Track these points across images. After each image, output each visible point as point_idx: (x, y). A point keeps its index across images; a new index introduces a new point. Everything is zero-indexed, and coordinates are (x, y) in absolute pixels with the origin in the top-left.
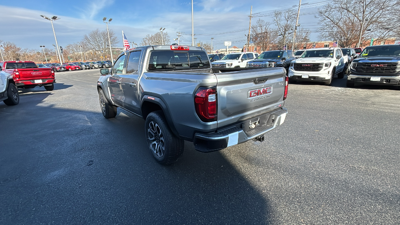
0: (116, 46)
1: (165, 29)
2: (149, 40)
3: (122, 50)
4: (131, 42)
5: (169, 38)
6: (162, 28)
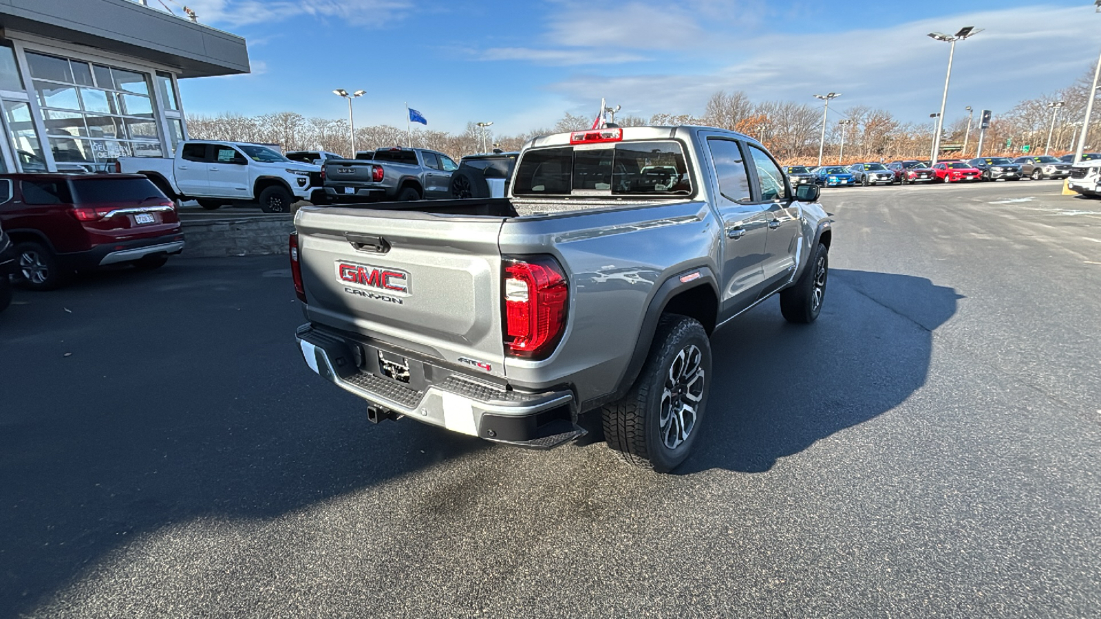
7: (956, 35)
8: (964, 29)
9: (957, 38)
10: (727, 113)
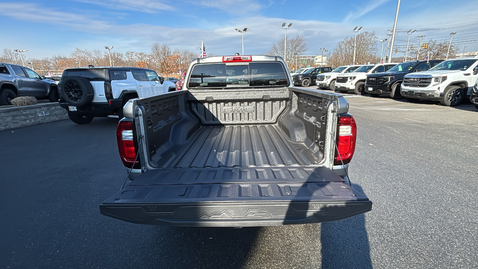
0: (304, 54)
1: (361, 28)
2: (346, 45)
3: (313, 59)
4: (321, 49)
5: (377, 40)
6: (356, 28)
7: (243, 30)
8: (245, 29)
9: (243, 31)
10: (161, 53)
